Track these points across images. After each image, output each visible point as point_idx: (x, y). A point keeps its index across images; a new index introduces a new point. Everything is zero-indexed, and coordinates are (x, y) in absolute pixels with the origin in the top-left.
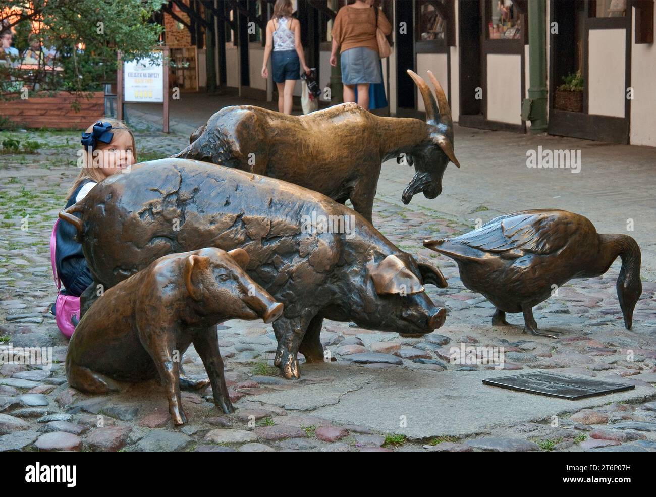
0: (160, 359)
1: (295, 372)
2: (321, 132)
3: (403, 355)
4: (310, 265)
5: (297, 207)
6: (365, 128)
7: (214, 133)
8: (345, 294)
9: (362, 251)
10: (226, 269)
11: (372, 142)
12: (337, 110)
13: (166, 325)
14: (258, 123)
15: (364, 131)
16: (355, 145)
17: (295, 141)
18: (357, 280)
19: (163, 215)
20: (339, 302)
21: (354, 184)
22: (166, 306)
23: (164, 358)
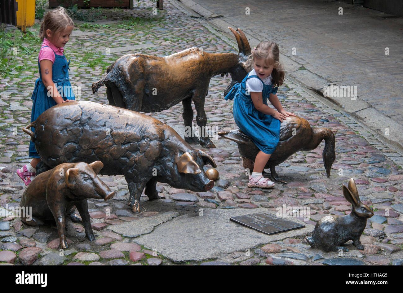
0: (56, 216)
1: (138, 209)
2: (175, 66)
3: (201, 195)
4: (145, 157)
5: (140, 127)
6: (200, 62)
7: (117, 69)
8: (164, 171)
9: (172, 149)
10: (87, 174)
11: (204, 69)
12: (186, 52)
13: (59, 200)
14: (140, 64)
15: (200, 63)
16: (195, 71)
17: (160, 72)
18: (170, 164)
19: (72, 131)
20: (161, 174)
21: (194, 91)
22: (59, 191)
23: (58, 216)
